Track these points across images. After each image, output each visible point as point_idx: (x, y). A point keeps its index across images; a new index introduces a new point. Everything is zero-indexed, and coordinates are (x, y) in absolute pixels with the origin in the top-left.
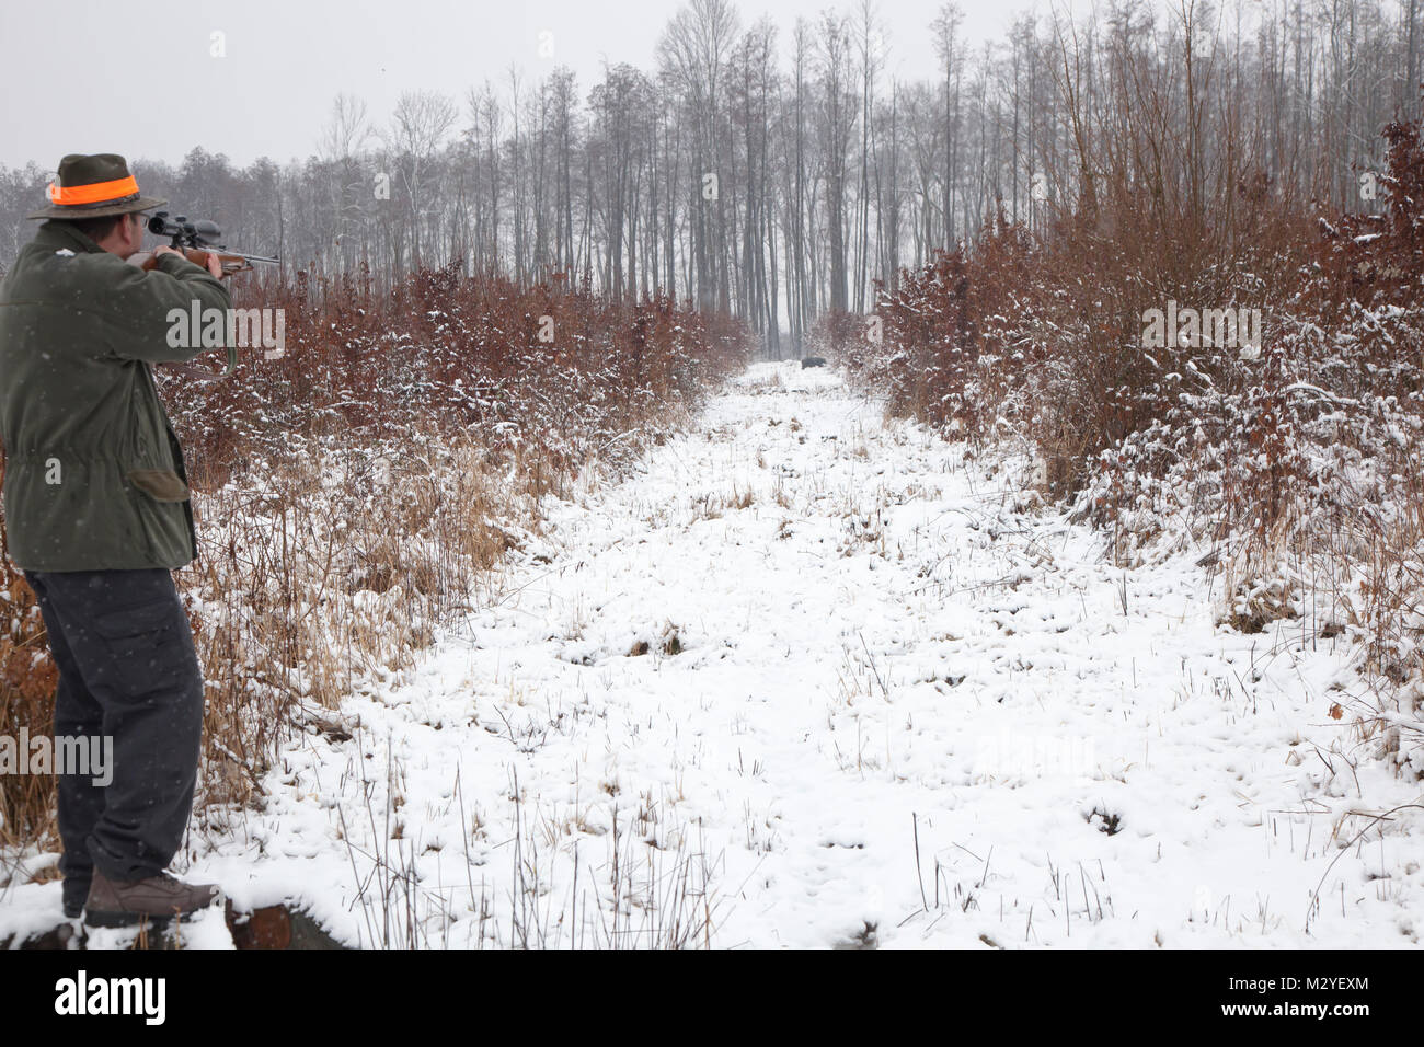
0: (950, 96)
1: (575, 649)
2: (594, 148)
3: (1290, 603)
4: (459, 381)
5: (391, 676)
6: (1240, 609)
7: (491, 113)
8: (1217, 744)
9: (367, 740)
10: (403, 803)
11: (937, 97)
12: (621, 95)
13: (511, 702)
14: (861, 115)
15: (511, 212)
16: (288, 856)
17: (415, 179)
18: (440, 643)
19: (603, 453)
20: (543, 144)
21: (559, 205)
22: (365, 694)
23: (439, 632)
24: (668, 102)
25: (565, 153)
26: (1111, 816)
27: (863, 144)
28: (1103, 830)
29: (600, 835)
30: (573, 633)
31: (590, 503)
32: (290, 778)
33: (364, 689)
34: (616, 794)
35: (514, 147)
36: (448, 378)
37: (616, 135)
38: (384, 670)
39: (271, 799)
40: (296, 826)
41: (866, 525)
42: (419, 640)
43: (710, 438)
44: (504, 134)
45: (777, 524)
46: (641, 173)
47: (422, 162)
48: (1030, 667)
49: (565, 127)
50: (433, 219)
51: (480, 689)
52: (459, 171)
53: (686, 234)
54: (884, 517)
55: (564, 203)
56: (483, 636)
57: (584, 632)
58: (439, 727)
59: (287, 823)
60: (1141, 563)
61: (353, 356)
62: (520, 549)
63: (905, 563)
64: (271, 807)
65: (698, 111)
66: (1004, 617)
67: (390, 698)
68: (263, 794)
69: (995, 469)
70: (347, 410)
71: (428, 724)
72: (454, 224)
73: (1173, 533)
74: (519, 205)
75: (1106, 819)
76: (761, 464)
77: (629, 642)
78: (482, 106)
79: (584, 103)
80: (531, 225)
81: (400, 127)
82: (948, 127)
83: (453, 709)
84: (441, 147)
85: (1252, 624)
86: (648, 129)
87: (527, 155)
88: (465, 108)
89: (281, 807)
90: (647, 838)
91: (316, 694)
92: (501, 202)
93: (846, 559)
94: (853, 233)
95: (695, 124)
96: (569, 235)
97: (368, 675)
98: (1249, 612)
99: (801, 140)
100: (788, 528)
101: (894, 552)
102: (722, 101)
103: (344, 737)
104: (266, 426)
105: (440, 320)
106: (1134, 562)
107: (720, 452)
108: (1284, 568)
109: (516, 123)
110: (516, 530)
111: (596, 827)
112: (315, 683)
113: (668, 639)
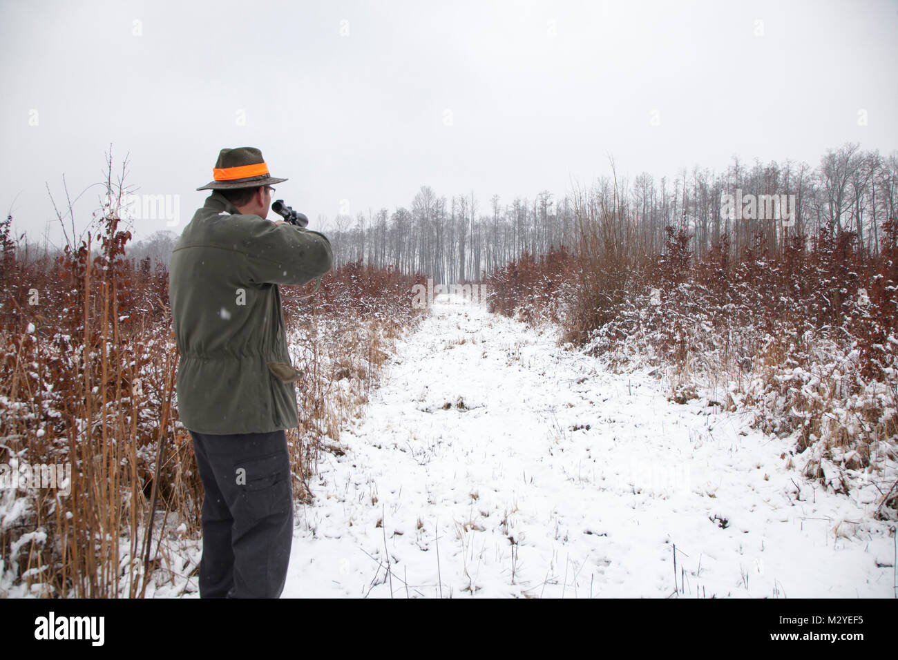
0: (496, 220)
1: (423, 406)
2: (392, 231)
3: (696, 393)
4: (362, 299)
5: (358, 421)
6: (678, 395)
7: (362, 221)
8: (728, 468)
9: (352, 456)
10: (377, 501)
11: (492, 221)
12: (401, 217)
13: (411, 438)
14: (470, 225)
15: (367, 249)
16: (326, 536)
17: (340, 239)
18: (370, 402)
19: (409, 324)
20: (377, 229)
21: (382, 247)
22: (348, 431)
23: (370, 397)
24: (415, 219)
25: (384, 232)
26: (723, 520)
27: (470, 232)
28: (720, 526)
29: (482, 531)
30: (422, 399)
31: (407, 341)
32: (322, 482)
33: (347, 429)
34: (477, 499)
35: (369, 231)
36: (359, 297)
37: (399, 227)
38: (354, 419)
39: (316, 499)
40: (327, 513)
41: (513, 354)
42: (364, 401)
43: (439, 318)
44: (366, 226)
45: (482, 353)
46: (406, 238)
47: (342, 234)
48: (614, 422)
49: (384, 225)
50: (345, 251)
51: (395, 429)
52: (353, 237)
53: (418, 257)
54: (520, 351)
55: (383, 246)
56: (386, 398)
57: (426, 398)
58: (380, 448)
59: (323, 512)
60: (622, 372)
61: (327, 289)
62: (390, 359)
63: (532, 368)
64: (316, 503)
65: (423, 221)
66: (583, 394)
67: (358, 432)
68: (313, 497)
69: (542, 333)
70: (325, 307)
71: (375, 446)
72: (351, 252)
73: (634, 362)
74: (370, 247)
75: (721, 521)
76: (459, 328)
77: (443, 403)
78: (360, 219)
79: (390, 218)
80: (373, 252)
81: (336, 224)
82: (495, 229)
83: (385, 439)
84: (348, 230)
85: (682, 401)
86: (409, 226)
87: (373, 233)
88: (356, 219)
89: (320, 503)
90: (509, 536)
91: (329, 434)
92: (365, 246)
93: (509, 367)
94: (467, 257)
95: (422, 225)
96: (384, 257)
97: (349, 422)
98: (682, 396)
99: (453, 231)
100: (486, 354)
101: (527, 365)
102: (430, 219)
103: (342, 454)
104: (300, 312)
105: (355, 278)
106: (619, 372)
107: (443, 323)
108: (692, 379)
109: (369, 224)
110: (388, 352)
111: (479, 527)
112: (329, 429)
113: (459, 402)
